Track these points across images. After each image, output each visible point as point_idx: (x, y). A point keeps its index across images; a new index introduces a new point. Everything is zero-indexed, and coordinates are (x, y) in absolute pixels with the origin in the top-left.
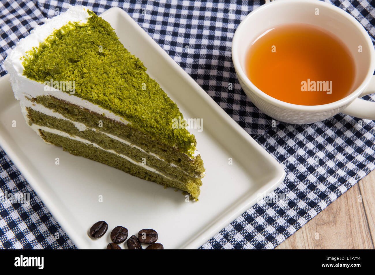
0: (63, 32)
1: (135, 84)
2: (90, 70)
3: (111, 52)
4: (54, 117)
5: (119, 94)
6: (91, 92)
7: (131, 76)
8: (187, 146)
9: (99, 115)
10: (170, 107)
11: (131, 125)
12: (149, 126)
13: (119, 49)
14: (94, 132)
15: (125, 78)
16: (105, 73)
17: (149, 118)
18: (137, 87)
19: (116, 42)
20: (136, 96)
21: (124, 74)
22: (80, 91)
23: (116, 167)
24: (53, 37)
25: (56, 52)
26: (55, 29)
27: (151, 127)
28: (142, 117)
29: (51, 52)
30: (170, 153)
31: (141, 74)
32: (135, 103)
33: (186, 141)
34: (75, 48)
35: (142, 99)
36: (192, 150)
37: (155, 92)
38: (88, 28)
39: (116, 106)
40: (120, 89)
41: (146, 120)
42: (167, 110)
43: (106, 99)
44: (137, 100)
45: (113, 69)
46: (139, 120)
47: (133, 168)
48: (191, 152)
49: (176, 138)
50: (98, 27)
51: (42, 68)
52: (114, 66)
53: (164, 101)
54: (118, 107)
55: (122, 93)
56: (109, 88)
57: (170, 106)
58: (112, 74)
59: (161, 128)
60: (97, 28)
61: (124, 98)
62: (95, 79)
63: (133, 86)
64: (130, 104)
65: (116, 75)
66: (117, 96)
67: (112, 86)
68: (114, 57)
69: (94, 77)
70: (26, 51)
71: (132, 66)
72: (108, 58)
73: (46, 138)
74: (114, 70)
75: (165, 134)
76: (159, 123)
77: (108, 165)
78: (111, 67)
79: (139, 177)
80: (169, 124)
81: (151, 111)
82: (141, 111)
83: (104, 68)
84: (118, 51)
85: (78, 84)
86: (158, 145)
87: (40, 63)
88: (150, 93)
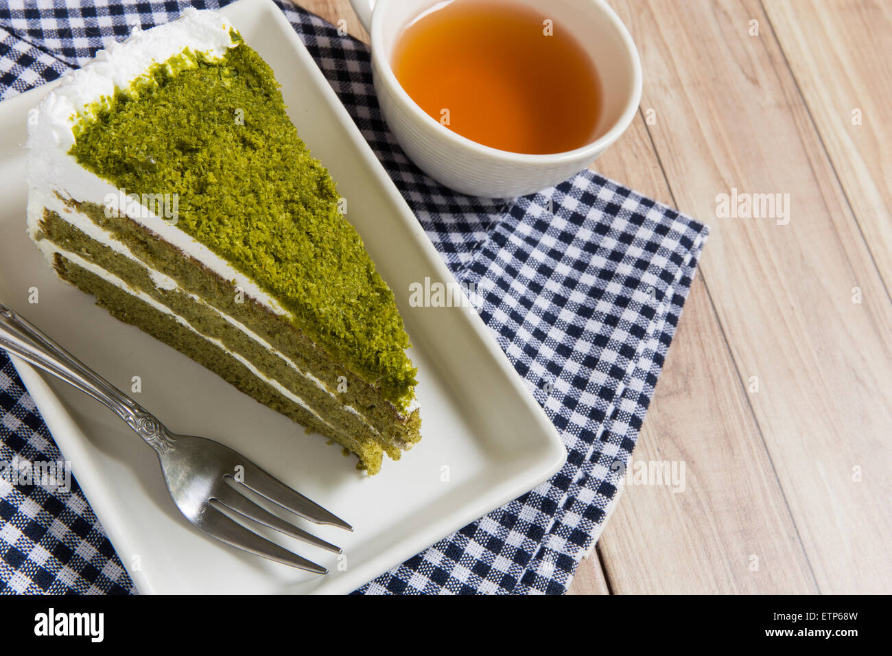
0: (171, 72)
1: (313, 230)
2: (221, 178)
3: (270, 142)
4: (106, 246)
5: (276, 246)
6: (218, 231)
7: (307, 210)
8: (399, 390)
9: (222, 279)
10: (378, 297)
11: (288, 319)
12: (329, 331)
13: (289, 140)
14: (192, 299)
15: (292, 212)
16: (253, 191)
17: (331, 315)
18: (318, 238)
19: (281, 118)
20: (313, 260)
21: (292, 201)
22: (195, 223)
23: (210, 366)
24: (148, 79)
25: (152, 120)
26: (153, 60)
27: (333, 334)
28: (319, 311)
29: (140, 117)
30: (358, 391)
31: (328, 209)
32: (307, 274)
33: (400, 381)
34: (193, 118)
35: (324, 268)
36: (407, 398)
37: (351, 256)
38: (224, 71)
39: (268, 275)
40: (281, 236)
41: (326, 318)
42: (372, 301)
43: (248, 254)
44: (314, 269)
45: (270, 186)
46: (312, 315)
47: (250, 381)
48: (405, 402)
49: (381, 368)
50: (246, 72)
51: (116, 152)
52: (273, 178)
53: (367, 279)
54: (271, 276)
55: (284, 247)
56: (258, 228)
57: (379, 294)
58: (267, 197)
59: (354, 342)
60: (244, 74)
61: (286, 259)
62: (229, 201)
63: (308, 233)
64: (298, 275)
65: (276, 201)
66: (272, 251)
67: (265, 226)
68: (276, 157)
69: (229, 197)
70: (86, 103)
71: (311, 187)
72: (262, 155)
73: (65, 273)
74: (273, 187)
75: (361, 355)
76: (352, 330)
77: (192, 357)
78: (267, 179)
79: (255, 398)
80: (372, 335)
81: (339, 298)
82: (318, 296)
83: (253, 179)
84: (287, 143)
85: (192, 205)
86: (336, 369)
87: (113, 138)
88: (342, 256)
